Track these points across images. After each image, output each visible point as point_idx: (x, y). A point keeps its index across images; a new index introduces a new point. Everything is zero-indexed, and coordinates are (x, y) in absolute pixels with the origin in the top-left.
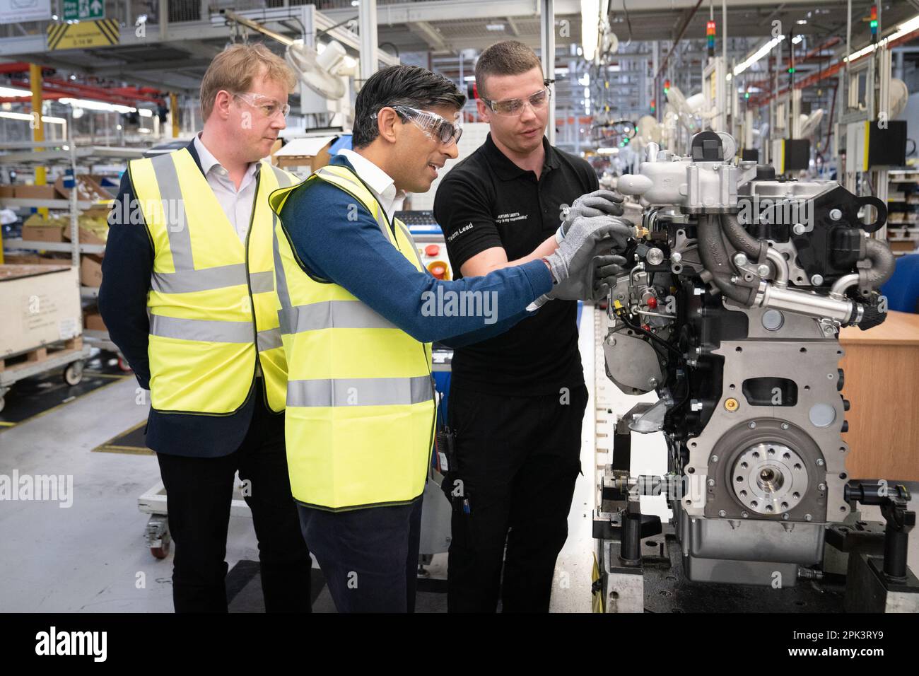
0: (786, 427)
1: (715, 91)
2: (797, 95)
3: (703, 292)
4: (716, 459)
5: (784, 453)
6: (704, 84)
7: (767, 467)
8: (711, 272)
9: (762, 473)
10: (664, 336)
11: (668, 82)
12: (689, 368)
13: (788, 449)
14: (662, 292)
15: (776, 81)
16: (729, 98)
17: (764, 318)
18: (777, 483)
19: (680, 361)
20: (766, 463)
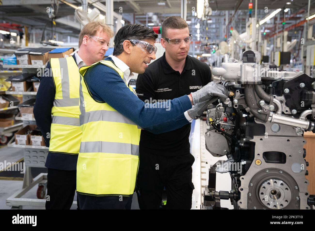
0: (281, 172)
1: (251, 32)
2: (286, 33)
3: (247, 116)
4: (252, 185)
5: (281, 183)
6: (247, 29)
7: (274, 189)
8: (250, 108)
9: (271, 191)
10: (230, 133)
11: (232, 28)
12: (240, 147)
13: (282, 182)
14: (229, 115)
15: (277, 27)
16: (257, 35)
17: (272, 126)
18: (278, 196)
19: (236, 143)
20: (273, 187)
